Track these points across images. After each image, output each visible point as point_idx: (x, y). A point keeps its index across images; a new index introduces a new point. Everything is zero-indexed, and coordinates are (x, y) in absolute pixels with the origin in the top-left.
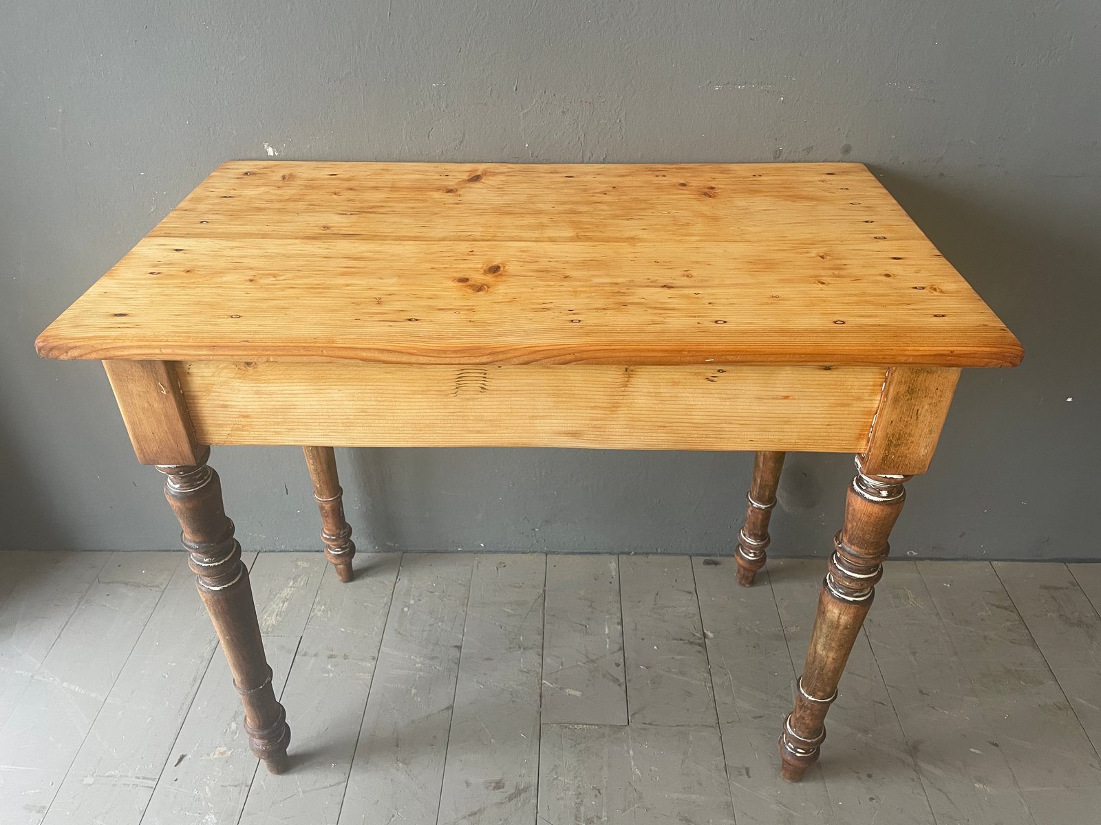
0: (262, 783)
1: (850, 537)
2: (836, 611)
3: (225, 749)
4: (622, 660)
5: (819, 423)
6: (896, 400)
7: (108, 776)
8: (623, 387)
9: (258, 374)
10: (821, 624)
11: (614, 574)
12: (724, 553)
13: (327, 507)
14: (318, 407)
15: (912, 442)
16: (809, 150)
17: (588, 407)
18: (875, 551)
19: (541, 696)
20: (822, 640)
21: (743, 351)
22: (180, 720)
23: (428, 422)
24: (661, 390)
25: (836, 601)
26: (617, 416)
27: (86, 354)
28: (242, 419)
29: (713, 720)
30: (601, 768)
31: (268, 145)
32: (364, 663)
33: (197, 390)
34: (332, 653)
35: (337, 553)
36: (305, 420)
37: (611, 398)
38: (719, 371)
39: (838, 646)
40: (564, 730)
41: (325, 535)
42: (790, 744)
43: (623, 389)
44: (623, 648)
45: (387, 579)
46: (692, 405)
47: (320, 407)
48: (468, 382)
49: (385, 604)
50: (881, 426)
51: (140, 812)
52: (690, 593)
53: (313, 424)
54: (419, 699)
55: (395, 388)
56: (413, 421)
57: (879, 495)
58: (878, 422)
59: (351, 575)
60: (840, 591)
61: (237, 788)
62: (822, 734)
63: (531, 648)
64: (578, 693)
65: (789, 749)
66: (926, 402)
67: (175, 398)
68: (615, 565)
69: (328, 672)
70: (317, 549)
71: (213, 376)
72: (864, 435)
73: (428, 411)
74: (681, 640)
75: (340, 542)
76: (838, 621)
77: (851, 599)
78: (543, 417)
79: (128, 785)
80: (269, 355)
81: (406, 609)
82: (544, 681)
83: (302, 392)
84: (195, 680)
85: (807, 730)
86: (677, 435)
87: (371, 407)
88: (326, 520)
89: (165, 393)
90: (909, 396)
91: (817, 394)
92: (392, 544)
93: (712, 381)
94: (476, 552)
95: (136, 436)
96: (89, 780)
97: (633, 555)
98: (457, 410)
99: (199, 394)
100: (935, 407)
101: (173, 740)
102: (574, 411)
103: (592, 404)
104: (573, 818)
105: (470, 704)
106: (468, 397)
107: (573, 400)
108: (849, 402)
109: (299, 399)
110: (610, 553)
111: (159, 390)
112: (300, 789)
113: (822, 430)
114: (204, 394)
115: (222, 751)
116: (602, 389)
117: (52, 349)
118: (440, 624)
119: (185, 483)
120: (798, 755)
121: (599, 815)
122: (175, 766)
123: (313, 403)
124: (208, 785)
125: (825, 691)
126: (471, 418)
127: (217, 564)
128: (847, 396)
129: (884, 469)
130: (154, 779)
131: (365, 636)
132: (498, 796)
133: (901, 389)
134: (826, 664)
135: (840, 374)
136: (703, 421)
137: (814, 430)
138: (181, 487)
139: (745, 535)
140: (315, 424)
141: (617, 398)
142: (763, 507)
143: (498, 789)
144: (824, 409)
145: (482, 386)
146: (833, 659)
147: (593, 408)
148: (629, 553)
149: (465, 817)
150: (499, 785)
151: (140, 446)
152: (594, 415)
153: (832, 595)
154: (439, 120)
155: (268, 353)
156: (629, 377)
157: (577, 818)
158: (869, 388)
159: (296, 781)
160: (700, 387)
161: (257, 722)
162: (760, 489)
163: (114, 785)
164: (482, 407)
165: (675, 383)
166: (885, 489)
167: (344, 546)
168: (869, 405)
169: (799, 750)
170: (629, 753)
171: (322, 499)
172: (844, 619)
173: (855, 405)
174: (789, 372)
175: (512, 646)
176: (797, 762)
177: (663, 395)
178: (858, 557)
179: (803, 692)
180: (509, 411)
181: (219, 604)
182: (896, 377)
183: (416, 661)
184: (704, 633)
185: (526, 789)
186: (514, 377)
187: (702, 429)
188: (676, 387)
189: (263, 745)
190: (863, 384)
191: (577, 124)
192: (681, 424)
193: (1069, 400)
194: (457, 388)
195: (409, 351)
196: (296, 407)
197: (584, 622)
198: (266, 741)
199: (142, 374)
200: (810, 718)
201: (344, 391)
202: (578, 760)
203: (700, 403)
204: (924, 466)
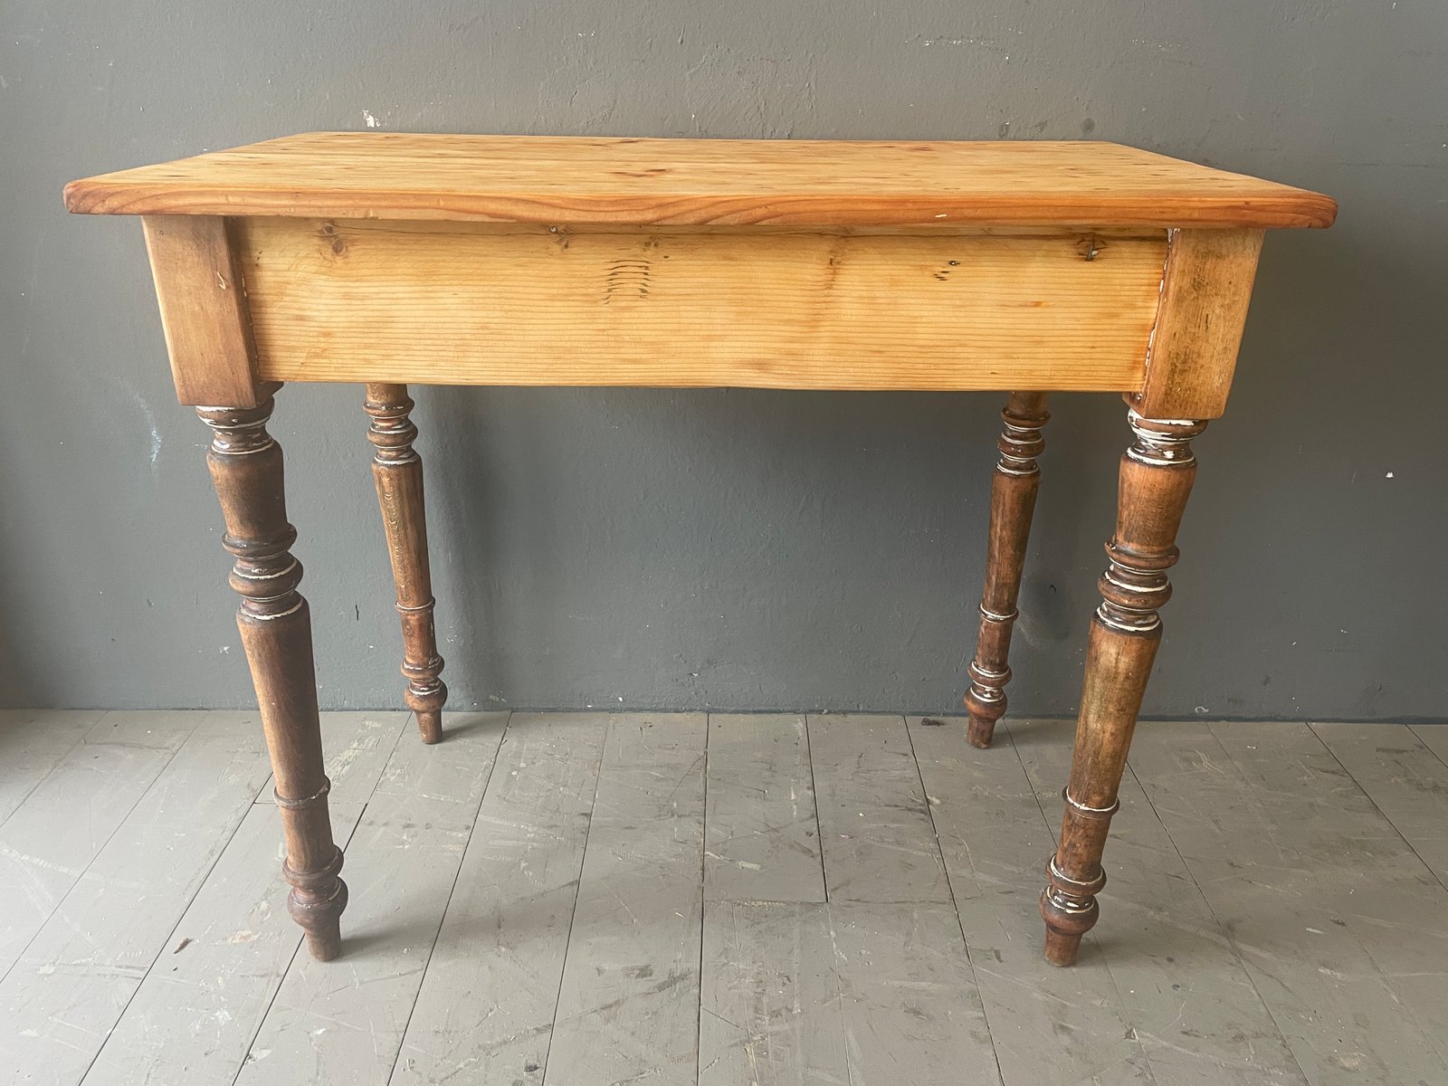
0: (302, 972)
1: (1127, 532)
2: (1113, 651)
3: (249, 932)
4: (816, 828)
5: (1080, 344)
6: (1179, 300)
7: (75, 965)
8: (827, 289)
9: (349, 266)
10: (1093, 677)
11: (801, 734)
12: (949, 711)
13: (413, 620)
14: (424, 320)
15: (1202, 366)
16: (1042, 125)
17: (780, 321)
18: (1161, 548)
19: (703, 870)
20: (1094, 708)
21: (982, 202)
22: (186, 900)
23: (568, 344)
24: (877, 294)
25: (1112, 633)
26: (819, 334)
27: (129, 204)
28: (322, 339)
29: (946, 896)
30: (791, 952)
31: (369, 114)
32: (454, 834)
33: (267, 291)
34: (408, 822)
35: (422, 694)
36: (406, 341)
37: (811, 306)
38: (951, 263)
39: (1118, 710)
40: (737, 908)
41: (407, 666)
42: (1056, 897)
43: (826, 291)
44: (816, 816)
45: (489, 741)
46: (916, 317)
47: (427, 320)
48: (624, 281)
49: (486, 767)
50: (1162, 340)
51: (119, 1008)
52: (906, 755)
53: (416, 348)
54: (531, 874)
55: (528, 290)
56: (549, 344)
57: (1163, 457)
58: (1155, 343)
59: (438, 735)
60: (1117, 619)
61: (265, 979)
62: (1100, 877)
63: (689, 815)
64: (755, 866)
65: (1056, 905)
66: (1218, 301)
67: (237, 297)
68: (801, 725)
69: (403, 843)
70: (393, 707)
71: (289, 270)
72: (1139, 362)
73: (570, 327)
74: (896, 806)
75: (427, 674)
76: (1116, 667)
77: (1132, 629)
78: (721, 338)
79: (105, 975)
80: (368, 207)
81: (514, 773)
82: (706, 853)
83: (405, 295)
84: (211, 853)
85: (1081, 866)
86: (896, 366)
87: (496, 320)
88: (411, 641)
89: (224, 287)
90: (1195, 294)
91: (1076, 298)
92: (497, 699)
93: (942, 279)
94: (613, 710)
95: (178, 359)
96: (49, 970)
97: (827, 714)
98: (609, 326)
99: (267, 298)
100: (1229, 310)
101: (174, 922)
102: (763, 327)
103: (786, 317)
104: (752, 1010)
105: (604, 878)
106: (623, 304)
107: (761, 310)
108: (1119, 310)
109: (400, 307)
110: (795, 712)
111: (216, 282)
112: (356, 980)
113: (1085, 356)
114: (275, 298)
115: (244, 935)
116: (798, 293)
117: (85, 196)
118: (561, 789)
119: (238, 442)
120: (1069, 911)
121: (789, 1007)
122: (176, 953)
123: (418, 313)
124: (222, 975)
125: (1102, 794)
126: (627, 338)
127: (269, 577)
128: (1116, 301)
129: (1168, 410)
130: (143, 969)
131: (457, 804)
132: (644, 985)
133: (1184, 282)
134: (1102, 745)
135: (1105, 268)
136: (930, 343)
137: (1074, 356)
138: (231, 447)
139: (977, 667)
140: (419, 348)
141: (818, 306)
142: (1001, 618)
143: (644, 976)
144: (1087, 321)
145: (643, 287)
146: (1112, 734)
147: (788, 322)
148: (820, 712)
149: (596, 1011)
150: (644, 972)
151: (183, 375)
152: (788, 334)
153: (1107, 627)
154: (584, 81)
155: (368, 203)
156: (834, 273)
157: (756, 1010)
158: (1143, 288)
159: (352, 970)
160: (926, 288)
161: (303, 859)
162: (996, 592)
163: (84, 976)
164: (641, 321)
165: (894, 283)
166: (1170, 448)
167: (433, 685)
168: (1143, 316)
169: (1069, 904)
170: (829, 934)
171: (406, 608)
172: (1125, 663)
173: (1126, 316)
174: (1040, 264)
175: (661, 813)
176: (1068, 922)
177: (879, 301)
178: (1139, 558)
179: (1072, 802)
180: (676, 327)
181: (267, 642)
182: (1177, 264)
183: (527, 830)
184: (927, 799)
185: (683, 977)
186: (684, 274)
187: (928, 355)
188: (895, 288)
189: (308, 903)
190: (1135, 281)
191: (757, 89)
192: (900, 348)
193: (1390, 475)
194: (609, 290)
195: (552, 201)
196: (395, 319)
197: (761, 787)
198: (313, 897)
199: (196, 259)
200: (1083, 843)
201: (461, 295)
202: (757, 943)
203: (926, 313)
204: (1218, 405)
